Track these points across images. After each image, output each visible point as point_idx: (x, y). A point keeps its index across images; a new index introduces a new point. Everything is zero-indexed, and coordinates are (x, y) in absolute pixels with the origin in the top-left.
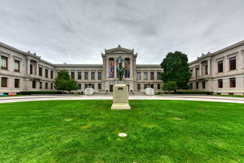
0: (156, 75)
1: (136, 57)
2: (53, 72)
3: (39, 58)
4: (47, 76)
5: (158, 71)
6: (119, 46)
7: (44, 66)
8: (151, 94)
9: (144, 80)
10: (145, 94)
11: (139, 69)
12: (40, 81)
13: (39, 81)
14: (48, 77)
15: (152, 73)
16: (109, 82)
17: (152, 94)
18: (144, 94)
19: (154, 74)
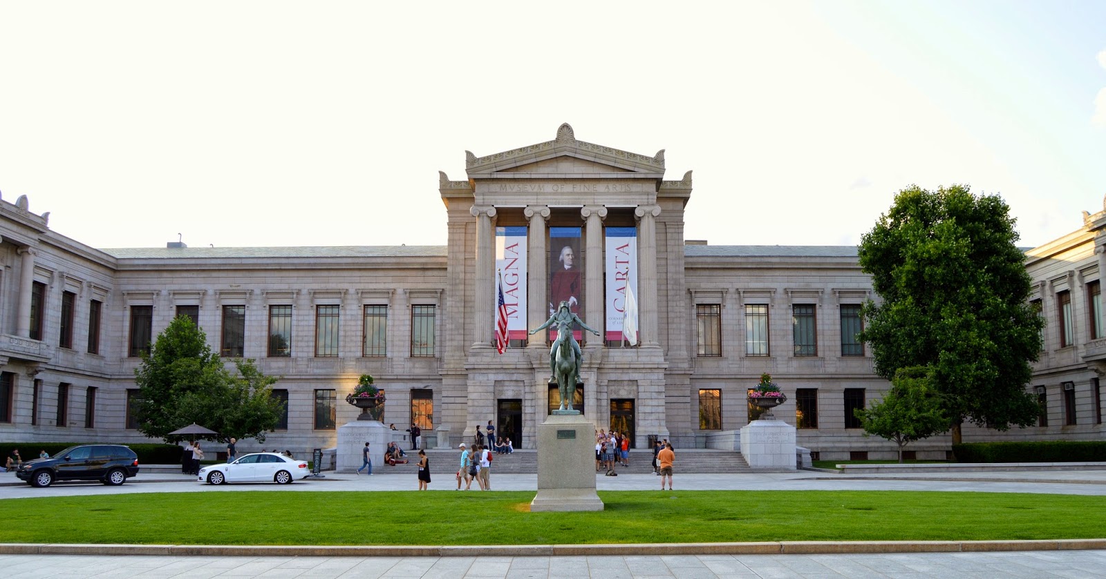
0: (828, 319)
1: (686, 200)
2: (104, 310)
3: (37, 226)
4: (66, 340)
5: (842, 293)
6: (565, 129)
7: (56, 274)
8: (777, 464)
9: (747, 363)
10: (737, 462)
11: (704, 282)
12: (38, 376)
13: (32, 375)
14: (75, 347)
15: (806, 311)
16: (492, 377)
17: (784, 463)
18: (733, 462)
19: (814, 316)
